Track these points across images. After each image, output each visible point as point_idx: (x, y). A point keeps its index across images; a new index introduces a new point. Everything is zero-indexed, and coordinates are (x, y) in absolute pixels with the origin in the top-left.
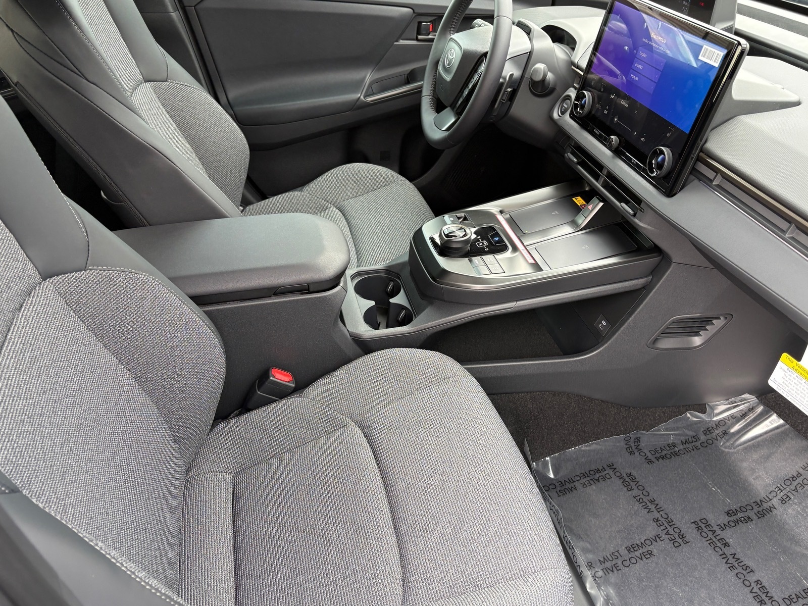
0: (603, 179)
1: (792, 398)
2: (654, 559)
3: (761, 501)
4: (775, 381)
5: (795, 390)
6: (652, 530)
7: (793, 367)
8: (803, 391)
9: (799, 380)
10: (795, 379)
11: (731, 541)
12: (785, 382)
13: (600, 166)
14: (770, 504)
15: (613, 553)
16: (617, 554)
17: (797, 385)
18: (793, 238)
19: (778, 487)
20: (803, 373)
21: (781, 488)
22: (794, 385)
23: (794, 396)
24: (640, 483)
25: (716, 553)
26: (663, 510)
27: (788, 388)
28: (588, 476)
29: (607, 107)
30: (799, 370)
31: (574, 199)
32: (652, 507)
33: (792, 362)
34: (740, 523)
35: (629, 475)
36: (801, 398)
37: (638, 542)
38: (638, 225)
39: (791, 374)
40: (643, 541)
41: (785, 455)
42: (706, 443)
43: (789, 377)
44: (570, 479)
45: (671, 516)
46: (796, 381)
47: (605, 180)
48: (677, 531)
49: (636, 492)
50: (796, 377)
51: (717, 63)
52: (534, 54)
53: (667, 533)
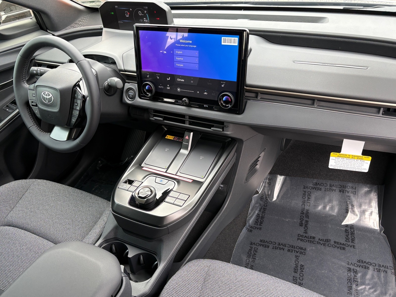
0: (188, 121)
1: (343, 168)
2: (305, 267)
3: (302, 211)
4: (331, 165)
5: (343, 164)
6: (292, 256)
7: (338, 156)
8: (346, 163)
9: (343, 160)
10: (341, 160)
11: (313, 235)
12: (336, 163)
13: (183, 116)
14: (305, 210)
15: (293, 279)
16: (295, 278)
17: (343, 162)
18: (318, 106)
19: (302, 202)
20: (344, 156)
21: (304, 201)
22: (341, 163)
23: (343, 167)
24: (268, 241)
25: (315, 244)
26: (286, 244)
27: (339, 165)
28: (250, 256)
29: (168, 86)
30: (341, 156)
31: (166, 138)
32: (282, 247)
33: (337, 154)
34: (307, 225)
35: (261, 241)
36: (347, 166)
37: (295, 266)
38: (228, 134)
39: (338, 159)
40: (295, 264)
41: (294, 188)
42: (265, 204)
43: (337, 161)
44: (246, 264)
45: (290, 244)
46: (341, 161)
47: (189, 121)
48: (298, 248)
49: (271, 246)
50: (341, 159)
51: (236, 43)
52: (98, 74)
53: (297, 252)
